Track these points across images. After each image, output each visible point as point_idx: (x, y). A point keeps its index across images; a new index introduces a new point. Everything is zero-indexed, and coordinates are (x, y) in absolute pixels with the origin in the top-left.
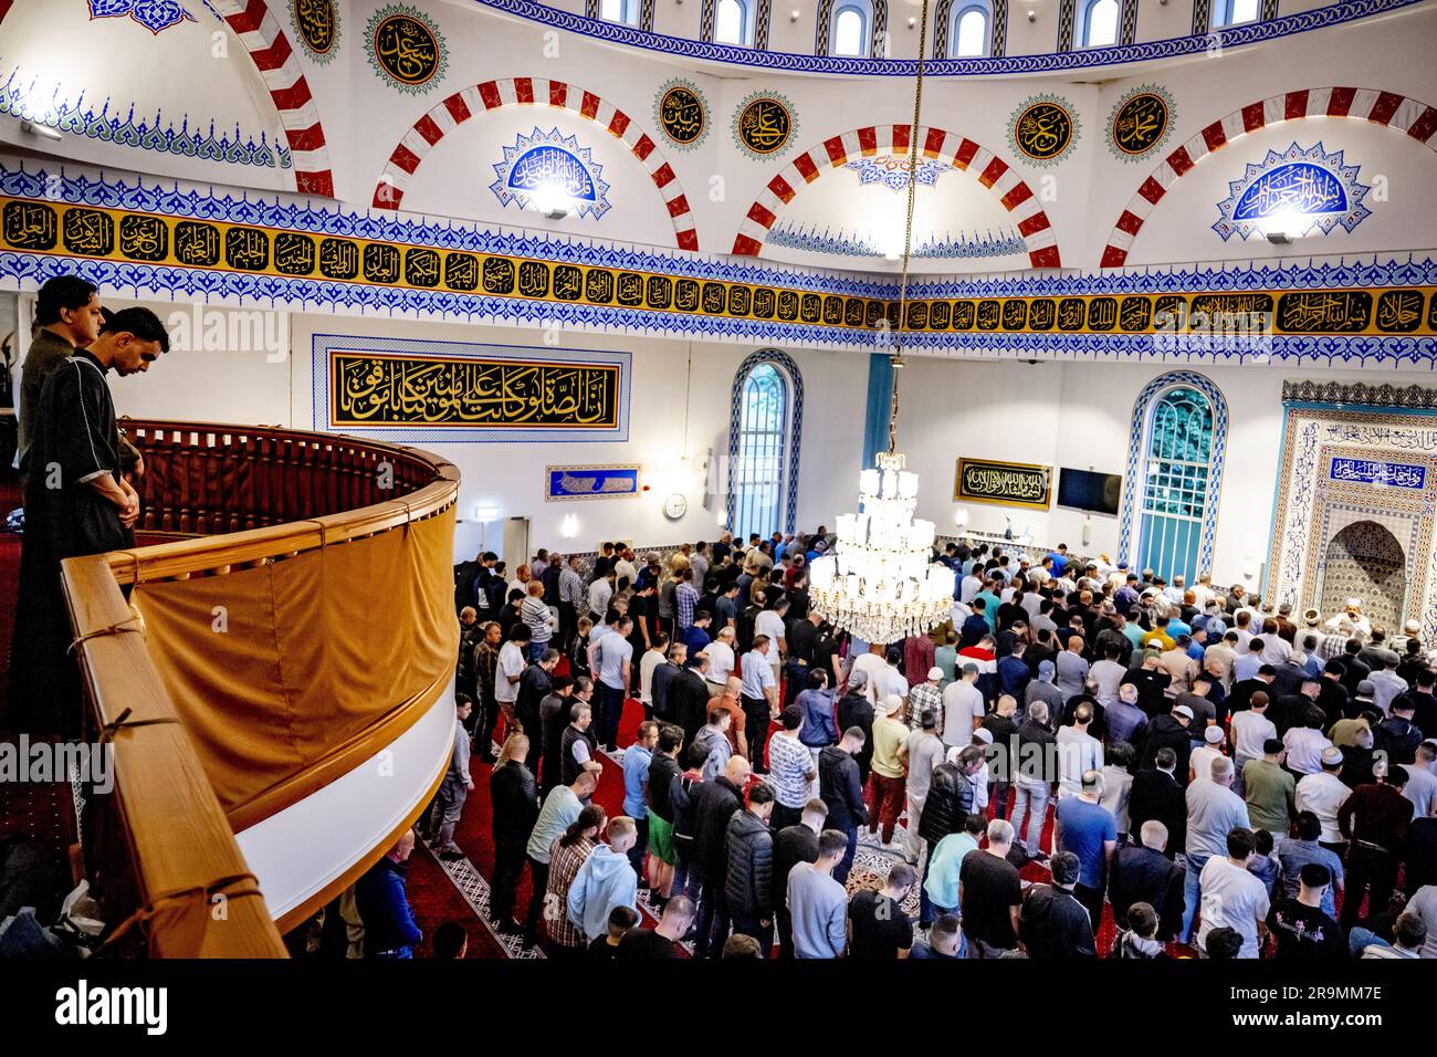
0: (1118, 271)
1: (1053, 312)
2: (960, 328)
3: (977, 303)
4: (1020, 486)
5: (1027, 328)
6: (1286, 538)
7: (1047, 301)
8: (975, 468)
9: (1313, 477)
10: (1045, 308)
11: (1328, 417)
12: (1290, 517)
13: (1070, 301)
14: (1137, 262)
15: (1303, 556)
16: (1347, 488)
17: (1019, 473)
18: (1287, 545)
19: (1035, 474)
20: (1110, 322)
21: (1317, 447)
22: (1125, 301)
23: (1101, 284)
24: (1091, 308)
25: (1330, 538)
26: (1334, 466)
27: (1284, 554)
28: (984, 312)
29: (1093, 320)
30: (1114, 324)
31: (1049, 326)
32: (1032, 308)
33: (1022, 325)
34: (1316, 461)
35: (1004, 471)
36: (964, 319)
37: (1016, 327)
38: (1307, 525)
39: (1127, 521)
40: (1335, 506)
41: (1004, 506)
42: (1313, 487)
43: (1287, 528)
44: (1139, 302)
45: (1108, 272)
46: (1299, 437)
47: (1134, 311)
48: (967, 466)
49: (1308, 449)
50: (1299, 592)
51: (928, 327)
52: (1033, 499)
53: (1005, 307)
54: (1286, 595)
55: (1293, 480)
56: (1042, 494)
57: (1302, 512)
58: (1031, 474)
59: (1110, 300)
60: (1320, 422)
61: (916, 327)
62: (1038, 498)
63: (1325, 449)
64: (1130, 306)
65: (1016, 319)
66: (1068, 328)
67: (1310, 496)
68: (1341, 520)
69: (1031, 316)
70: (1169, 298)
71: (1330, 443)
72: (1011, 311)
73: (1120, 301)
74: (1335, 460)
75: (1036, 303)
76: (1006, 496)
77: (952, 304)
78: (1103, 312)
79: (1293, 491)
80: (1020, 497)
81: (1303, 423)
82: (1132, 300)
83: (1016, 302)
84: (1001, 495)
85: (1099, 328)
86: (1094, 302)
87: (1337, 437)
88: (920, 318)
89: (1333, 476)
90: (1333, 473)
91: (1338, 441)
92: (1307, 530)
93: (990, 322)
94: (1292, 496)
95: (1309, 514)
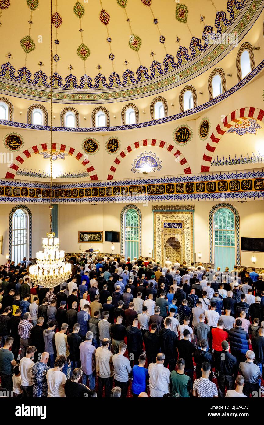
0: (112, 181)
1: (97, 191)
2: (75, 196)
3: (78, 190)
4: (95, 237)
5: (91, 196)
6: (157, 243)
7: (96, 189)
8: (83, 233)
9: (160, 228)
10: (95, 190)
11: (162, 213)
12: (157, 238)
13: (101, 188)
14: (115, 179)
15: (161, 247)
16: (168, 230)
17: (94, 234)
18: (157, 245)
19: (99, 233)
20: (111, 193)
21: (160, 221)
22: (114, 188)
23: (108, 184)
24: (106, 190)
25: (165, 242)
27: (157, 247)
28: (80, 192)
29: (107, 193)
30: (112, 194)
31: (97, 195)
32: (92, 191)
33: (90, 195)
34: (161, 224)
35: (91, 233)
36: (75, 194)
37: (89, 196)
38: (161, 239)
39: (122, 243)
40: (166, 234)
41: (92, 243)
42: (161, 230)
43: (157, 241)
44: (117, 188)
45: (109, 181)
46: (157, 219)
47: (116, 190)
48: (81, 233)
49: (159, 221)
50: (161, 256)
51: (66, 197)
52: (98, 240)
53: (85, 190)
54: (158, 257)
55: (157, 229)
56: (101, 239)
57: (159, 236)
58: (97, 234)
59: (110, 188)
60: (160, 215)
61: (63, 197)
62: (99, 240)
63: (162, 221)
64: (115, 189)
65: (89, 193)
66: (101, 195)
67: (160, 232)
68: (167, 237)
69: (92, 193)
70: (124, 187)
71: (163, 219)
72: (87, 191)
73: (113, 188)
74: (164, 223)
75: (93, 189)
76: (92, 240)
77: (72, 190)
78: (109, 191)
79: (157, 231)
80: (95, 240)
81: (157, 215)
82: (116, 188)
83: (88, 189)
84: (90, 240)
85: (108, 195)
86: (107, 188)
87: (164, 218)
88: (64, 194)
89: (164, 227)
90: (164, 226)
91: (164, 219)
92: (161, 241)
93: (82, 195)
94: (157, 233)
95: (161, 237)
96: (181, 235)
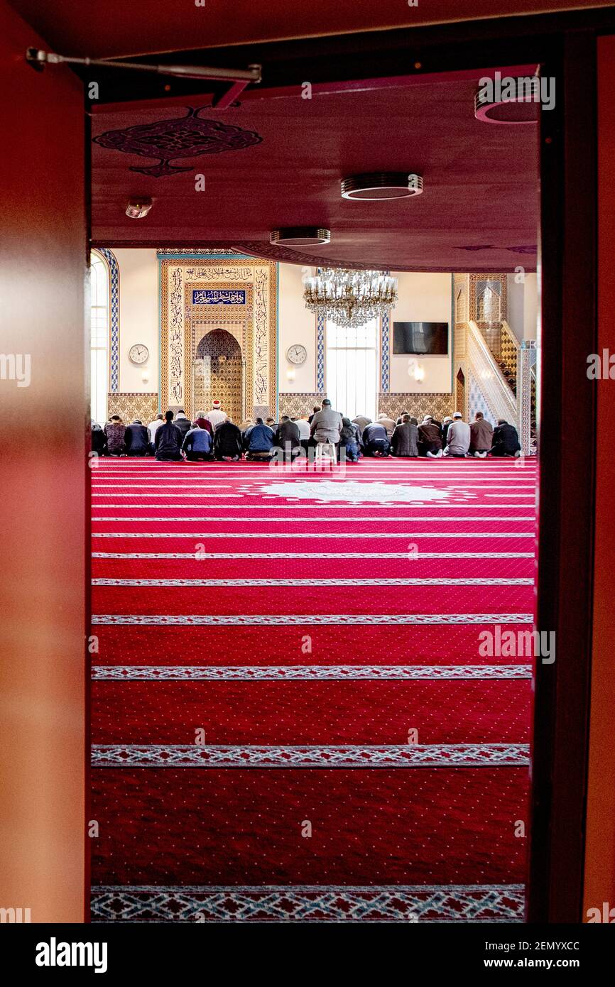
6: (170, 349)
9: (182, 305)
11: (188, 264)
12: (170, 334)
15: (182, 360)
16: (204, 308)
18: (171, 354)
21: (182, 285)
25: (197, 344)
26: (194, 296)
27: (170, 360)
34: (182, 294)
38: (182, 337)
40: (197, 322)
42: (183, 312)
43: (170, 342)
46: (170, 279)
49: (177, 286)
50: (182, 385)
54: (174, 388)
55: (170, 309)
57: (177, 329)
60: (182, 267)
63: (187, 285)
67: (181, 318)
68: (203, 330)
71: (190, 281)
74: (194, 292)
79: (171, 315)
81: (172, 269)
87: (194, 276)
89: (194, 302)
90: (194, 300)
91: (194, 279)
92: (182, 342)
94: (170, 319)
95: (182, 330)
96: (244, 322)
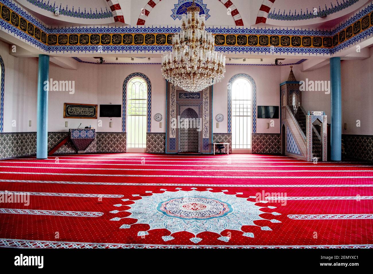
0: (143, 26)
1: (121, 38)
2: (83, 44)
3: (90, 35)
5: (111, 43)
7: (118, 35)
10: (118, 37)
13: (127, 35)
20: (142, 42)
22: (146, 35)
23: (137, 30)
24: (134, 37)
28: (93, 38)
29: (136, 41)
30: (143, 42)
31: (120, 43)
32: (112, 37)
33: (109, 43)
36: (85, 41)
37: (107, 43)
44: (151, 36)
45: (139, 26)
47: (149, 38)
51: (68, 44)
53: (102, 37)
59: (141, 35)
61: (62, 44)
64: (148, 37)
65: (107, 41)
66: (127, 43)
69: (112, 40)
70: (160, 35)
72: (104, 38)
73: (144, 35)
75: (114, 35)
77: (79, 35)
78: (139, 38)
82: (148, 35)
83: (106, 35)
85: (138, 43)
86: (135, 35)
88: (64, 41)
93: (96, 42)
